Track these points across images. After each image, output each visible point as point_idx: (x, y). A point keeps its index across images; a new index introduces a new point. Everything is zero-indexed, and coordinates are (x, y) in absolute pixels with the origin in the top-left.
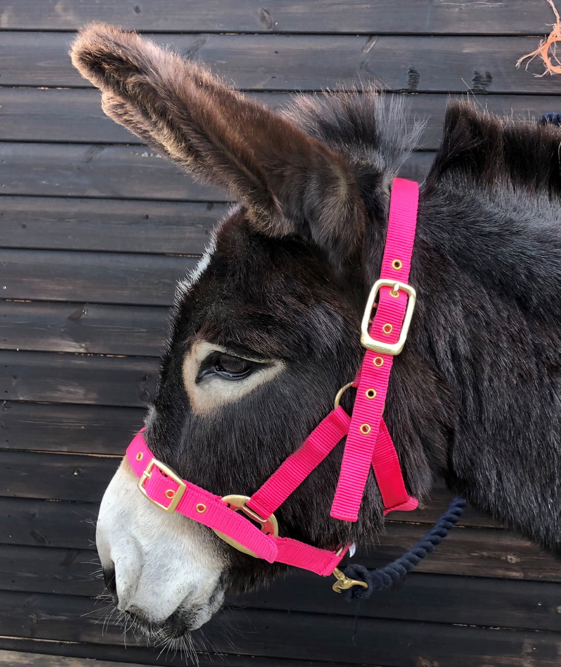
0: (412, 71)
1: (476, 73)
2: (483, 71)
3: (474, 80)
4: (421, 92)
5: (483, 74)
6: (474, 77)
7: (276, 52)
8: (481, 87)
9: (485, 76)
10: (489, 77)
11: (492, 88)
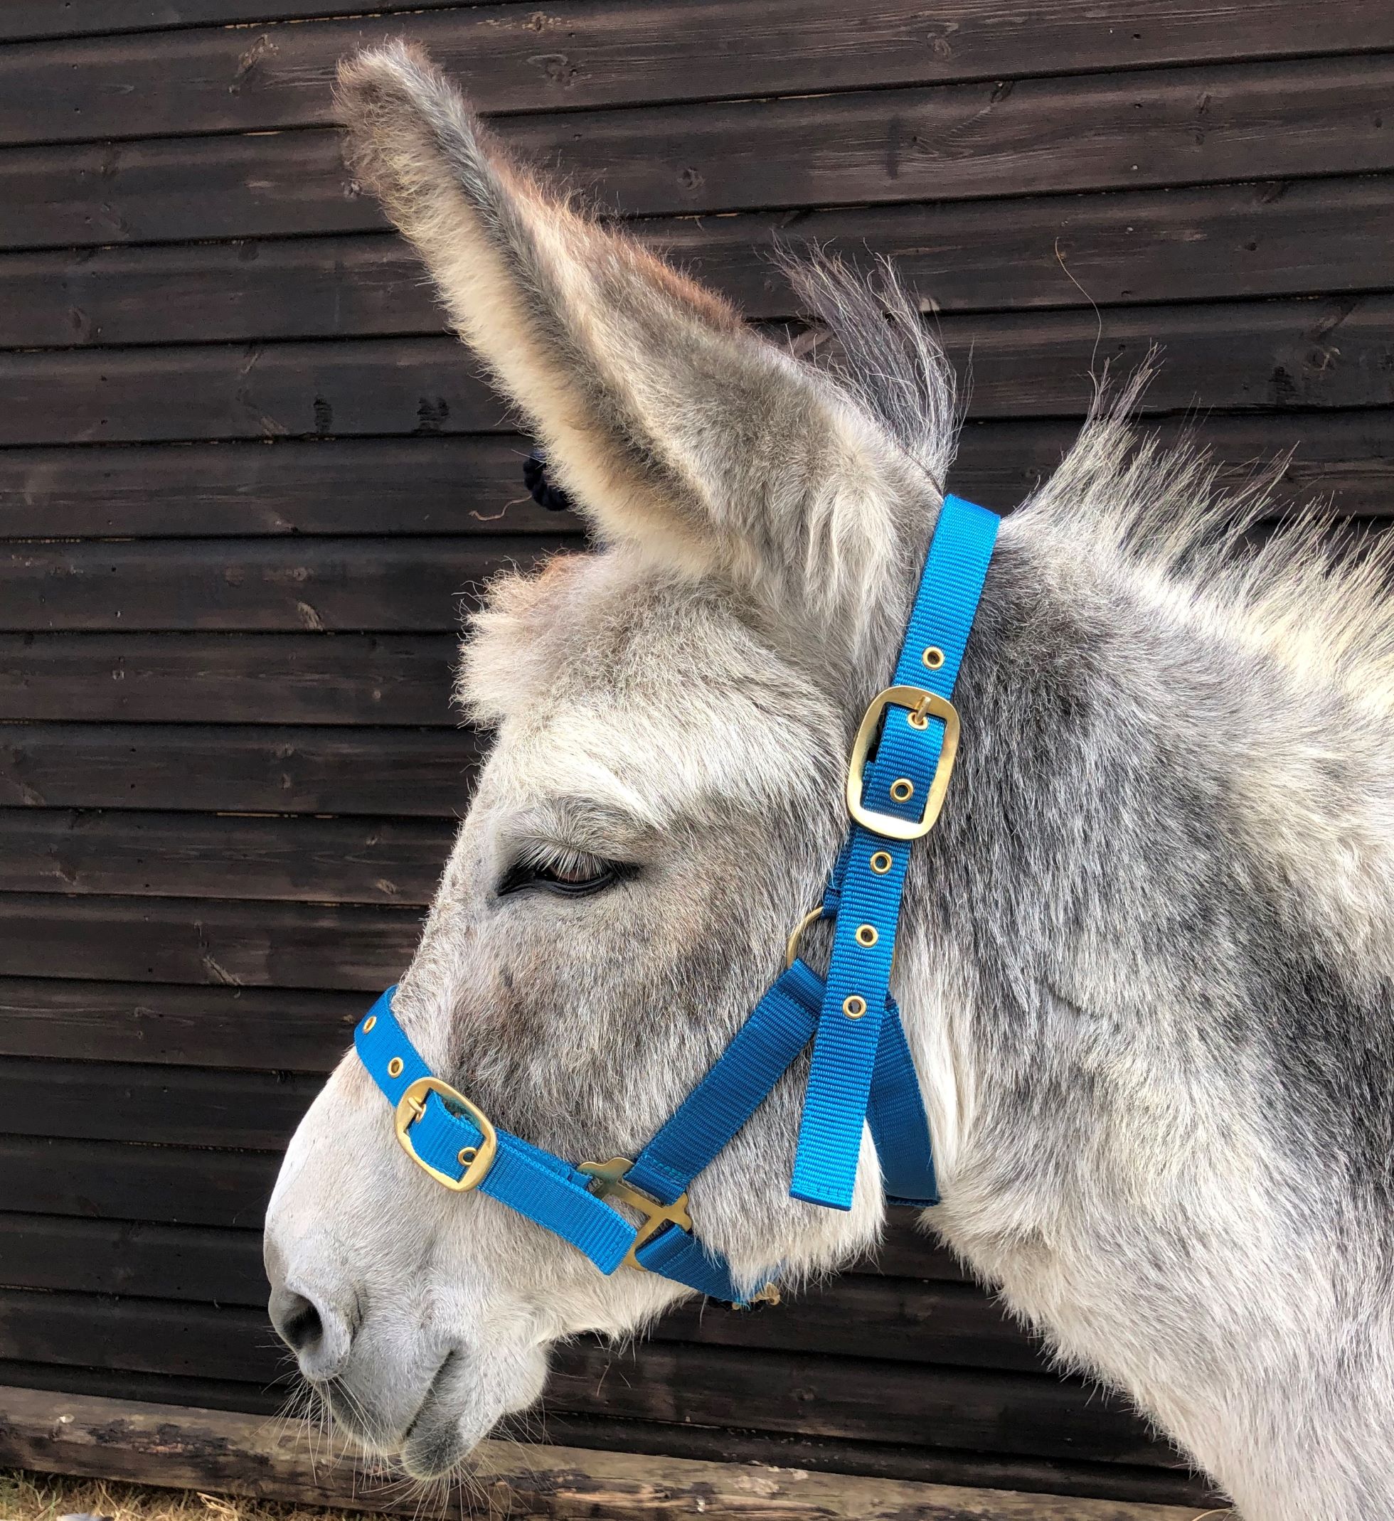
0: (318, 402)
1: (422, 401)
2: (432, 398)
3: (420, 413)
4: (340, 437)
5: (434, 403)
6: (419, 407)
7: (104, 379)
8: (432, 425)
9: (436, 405)
10: (443, 406)
11: (450, 426)
